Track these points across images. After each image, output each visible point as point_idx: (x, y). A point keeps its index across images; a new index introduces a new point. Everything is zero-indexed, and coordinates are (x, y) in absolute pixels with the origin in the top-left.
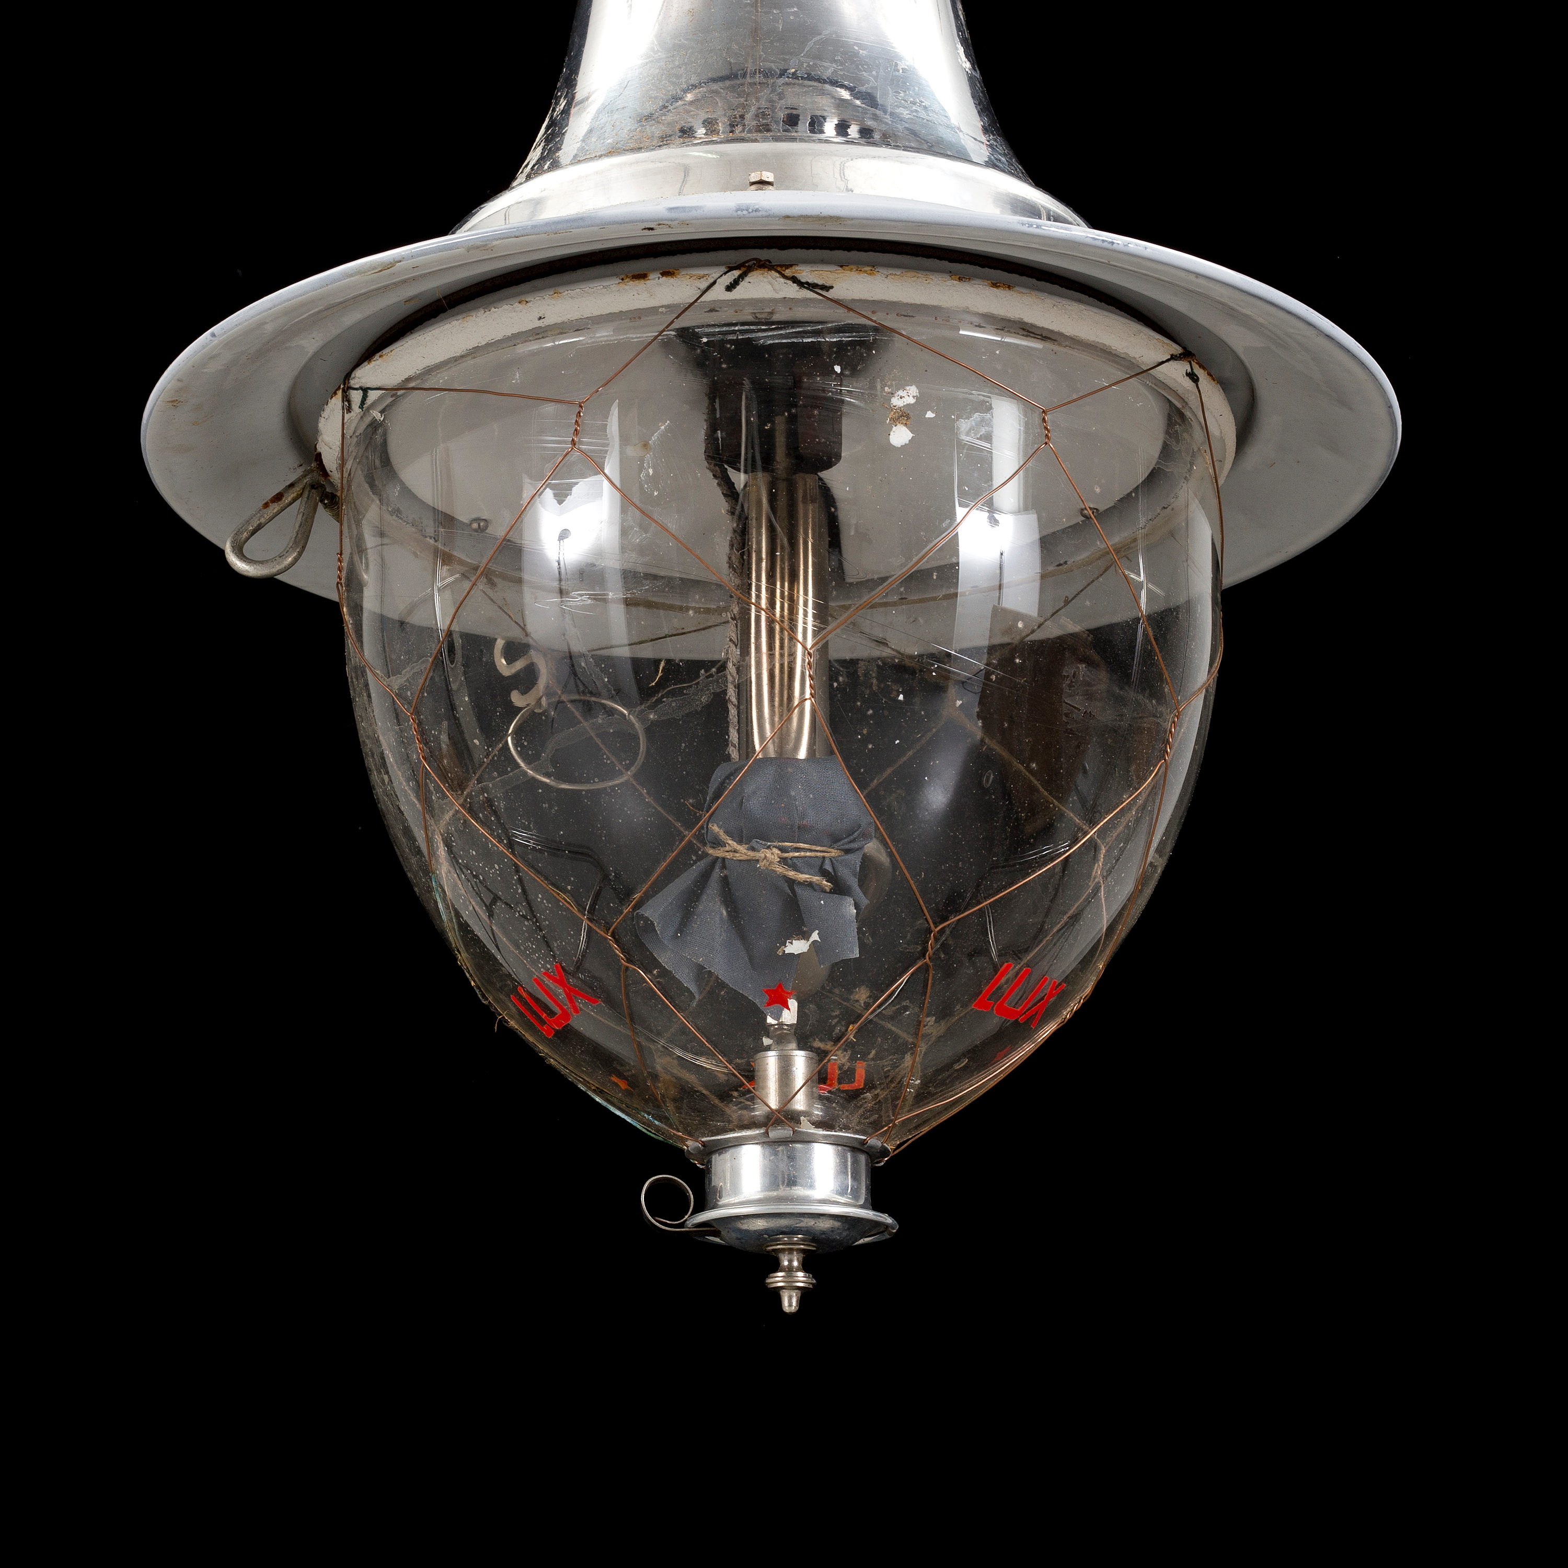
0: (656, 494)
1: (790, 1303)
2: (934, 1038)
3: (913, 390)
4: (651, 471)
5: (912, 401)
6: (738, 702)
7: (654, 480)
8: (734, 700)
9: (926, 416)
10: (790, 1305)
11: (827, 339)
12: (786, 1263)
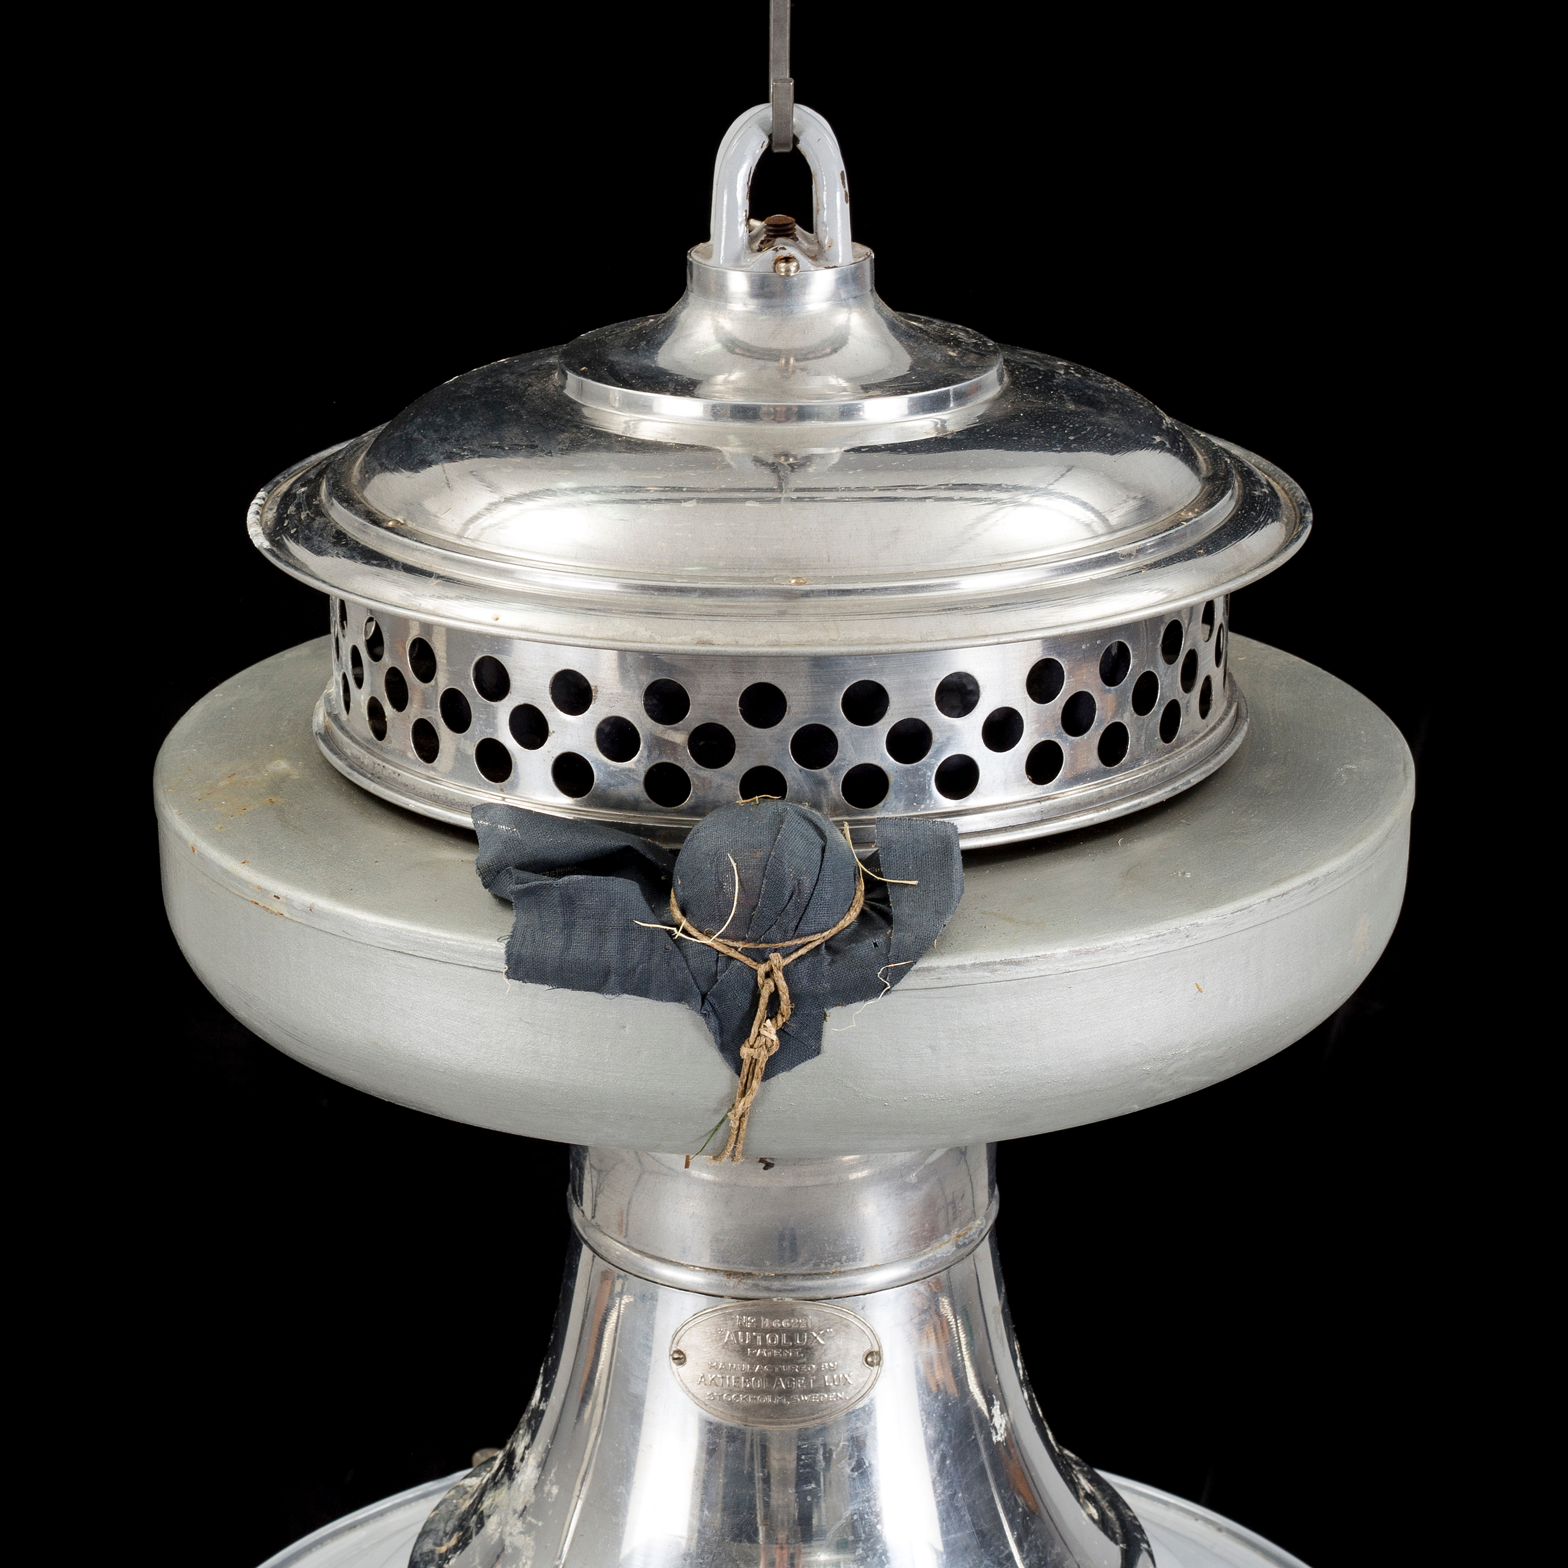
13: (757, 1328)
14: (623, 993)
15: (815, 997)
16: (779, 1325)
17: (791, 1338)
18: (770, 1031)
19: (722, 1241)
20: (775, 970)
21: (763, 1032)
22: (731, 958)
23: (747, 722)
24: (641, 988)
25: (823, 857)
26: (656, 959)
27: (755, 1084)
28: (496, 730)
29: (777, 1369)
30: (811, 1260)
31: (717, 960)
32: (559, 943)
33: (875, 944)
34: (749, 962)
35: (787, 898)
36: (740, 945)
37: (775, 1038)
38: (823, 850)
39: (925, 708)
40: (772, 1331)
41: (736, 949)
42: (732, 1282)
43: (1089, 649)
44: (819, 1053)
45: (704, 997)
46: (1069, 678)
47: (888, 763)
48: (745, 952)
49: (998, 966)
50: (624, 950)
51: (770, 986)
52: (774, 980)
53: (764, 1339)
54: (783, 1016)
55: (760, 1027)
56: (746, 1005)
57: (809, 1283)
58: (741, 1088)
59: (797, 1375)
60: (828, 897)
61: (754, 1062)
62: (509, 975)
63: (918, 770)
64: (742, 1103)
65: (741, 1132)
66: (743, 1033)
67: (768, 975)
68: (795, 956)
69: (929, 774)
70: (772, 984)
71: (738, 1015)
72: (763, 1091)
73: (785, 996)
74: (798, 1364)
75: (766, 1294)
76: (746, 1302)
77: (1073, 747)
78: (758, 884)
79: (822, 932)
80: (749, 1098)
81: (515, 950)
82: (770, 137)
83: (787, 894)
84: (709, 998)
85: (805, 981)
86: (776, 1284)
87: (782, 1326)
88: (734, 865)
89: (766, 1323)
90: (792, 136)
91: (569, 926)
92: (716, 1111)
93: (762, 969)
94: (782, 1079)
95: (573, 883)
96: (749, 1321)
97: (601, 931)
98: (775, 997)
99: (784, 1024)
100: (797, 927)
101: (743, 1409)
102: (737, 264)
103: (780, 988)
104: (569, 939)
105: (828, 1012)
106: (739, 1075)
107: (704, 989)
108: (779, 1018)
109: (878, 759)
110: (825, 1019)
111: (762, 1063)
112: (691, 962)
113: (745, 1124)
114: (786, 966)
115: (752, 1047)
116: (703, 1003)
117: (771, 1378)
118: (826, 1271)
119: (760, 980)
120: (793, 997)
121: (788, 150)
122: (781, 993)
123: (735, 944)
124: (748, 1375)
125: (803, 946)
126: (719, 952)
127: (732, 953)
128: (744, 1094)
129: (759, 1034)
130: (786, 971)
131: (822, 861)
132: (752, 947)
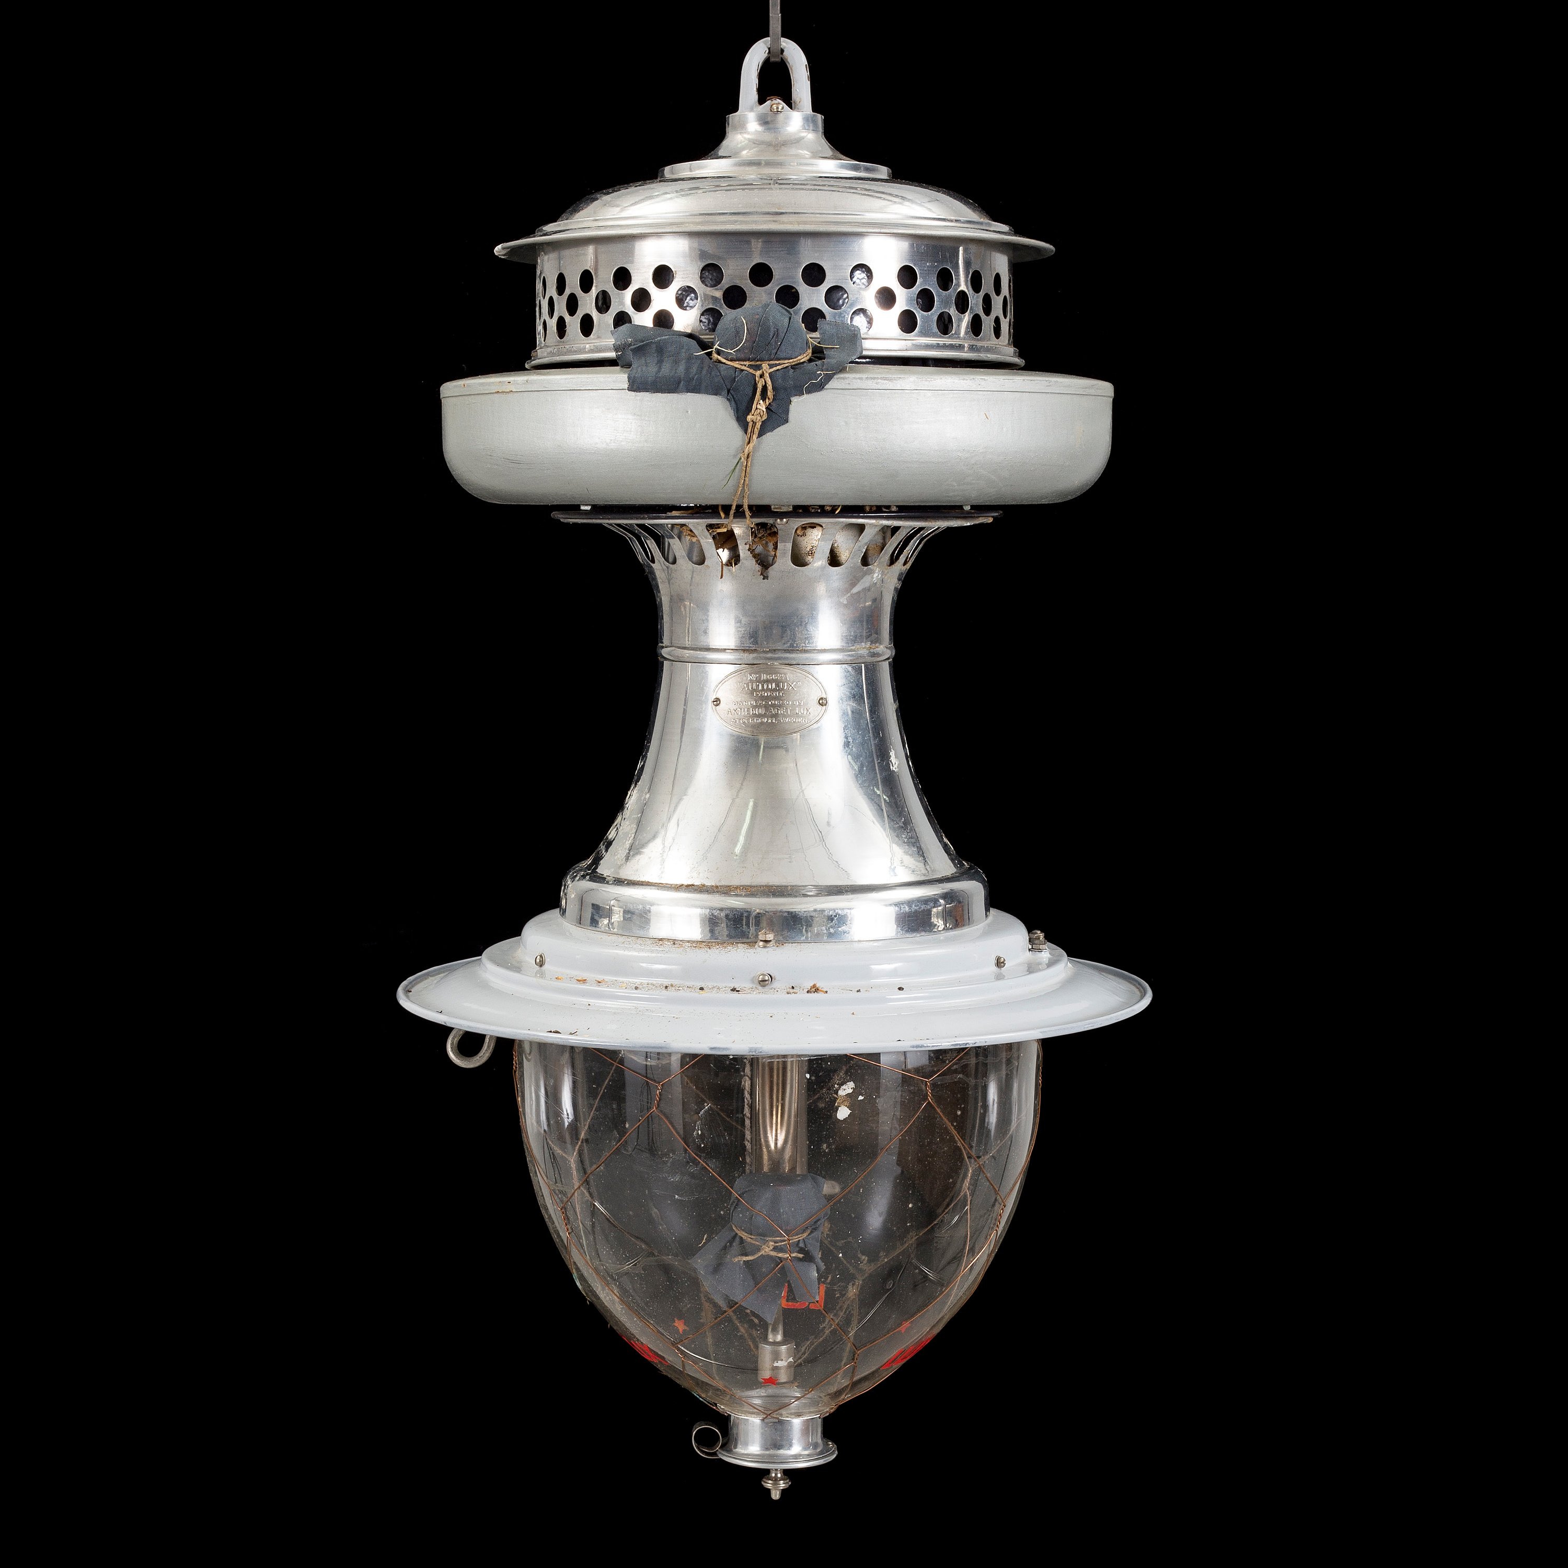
0: (702, 1146)
1: (776, 1495)
2: (867, 1275)
3: (851, 1085)
4: (700, 1132)
5: (851, 1091)
6: (751, 1115)
7: (702, 1137)
8: (748, 1115)
9: (859, 1099)
10: (776, 1496)
11: (802, 1059)
12: (773, 1475)
13: (759, 681)
14: (687, 392)
15: (785, 389)
16: (771, 678)
17: (777, 685)
18: (762, 406)
19: (741, 631)
20: (765, 373)
21: (759, 406)
22: (742, 370)
23: (753, 284)
24: (695, 389)
25: (790, 321)
26: (704, 372)
27: (755, 437)
28: (624, 306)
29: (770, 703)
30: (789, 641)
31: (735, 372)
32: (655, 369)
33: (816, 365)
34: (751, 371)
35: (771, 337)
36: (747, 363)
37: (765, 410)
38: (790, 319)
39: (844, 281)
40: (767, 681)
41: (745, 365)
42: (746, 655)
43: (930, 267)
44: (787, 422)
45: (729, 391)
46: (920, 279)
47: (825, 308)
48: (750, 366)
49: (879, 381)
50: (687, 369)
51: (762, 382)
52: (764, 379)
53: (763, 686)
54: (769, 399)
55: (757, 404)
56: (750, 394)
57: (788, 655)
58: (747, 440)
59: (780, 706)
60: (792, 341)
61: (754, 423)
62: (629, 389)
63: (841, 313)
64: (748, 447)
65: (747, 468)
66: (749, 410)
67: (762, 376)
68: (775, 369)
69: (847, 316)
70: (764, 381)
71: (746, 399)
72: (759, 443)
73: (770, 387)
74: (782, 700)
75: (764, 662)
76: (753, 666)
77: (923, 317)
78: (756, 329)
79: (789, 359)
80: (751, 445)
81: (632, 376)
82: (769, 49)
83: (771, 334)
84: (731, 391)
85: (780, 381)
86: (769, 655)
87: (772, 679)
88: (745, 322)
89: (764, 677)
90: (780, 49)
91: (660, 362)
92: (735, 456)
93: (758, 373)
94: (769, 436)
95: (663, 340)
96: (753, 677)
97: (676, 362)
98: (765, 388)
99: (770, 404)
100: (776, 353)
101: (751, 726)
102: (752, 110)
103: (767, 382)
104: (660, 368)
105: (792, 399)
106: (746, 434)
107: (729, 387)
108: (767, 400)
109: (821, 306)
110: (791, 403)
111: (758, 425)
112: (722, 373)
113: (749, 463)
114: (771, 373)
115: (753, 415)
116: (728, 394)
117: (766, 707)
118: (797, 649)
119: (757, 379)
120: (774, 388)
121: (778, 60)
122: (768, 385)
123: (745, 363)
124: (755, 707)
125: (779, 364)
126: (736, 368)
127: (743, 368)
128: (749, 443)
129: (757, 409)
130: (770, 374)
131: (789, 323)
132: (754, 364)
